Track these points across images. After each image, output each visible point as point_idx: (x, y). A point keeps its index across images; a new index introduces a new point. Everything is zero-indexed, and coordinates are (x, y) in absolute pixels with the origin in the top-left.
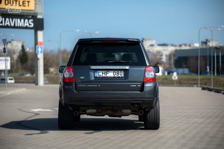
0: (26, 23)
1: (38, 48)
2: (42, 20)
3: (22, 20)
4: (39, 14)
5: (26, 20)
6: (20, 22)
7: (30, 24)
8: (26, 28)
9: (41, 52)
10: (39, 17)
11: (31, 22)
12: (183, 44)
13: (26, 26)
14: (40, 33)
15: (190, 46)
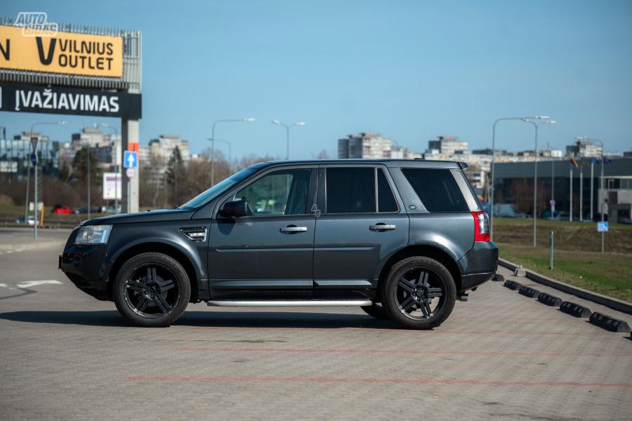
0: (104, 104)
1: (128, 155)
2: (138, 98)
3: (96, 98)
4: (131, 86)
5: (104, 98)
6: (90, 102)
7: (111, 107)
8: (104, 113)
9: (134, 165)
10: (131, 91)
11: (114, 101)
12: (527, 152)
13: (104, 110)
14: (133, 126)
15: (541, 155)
